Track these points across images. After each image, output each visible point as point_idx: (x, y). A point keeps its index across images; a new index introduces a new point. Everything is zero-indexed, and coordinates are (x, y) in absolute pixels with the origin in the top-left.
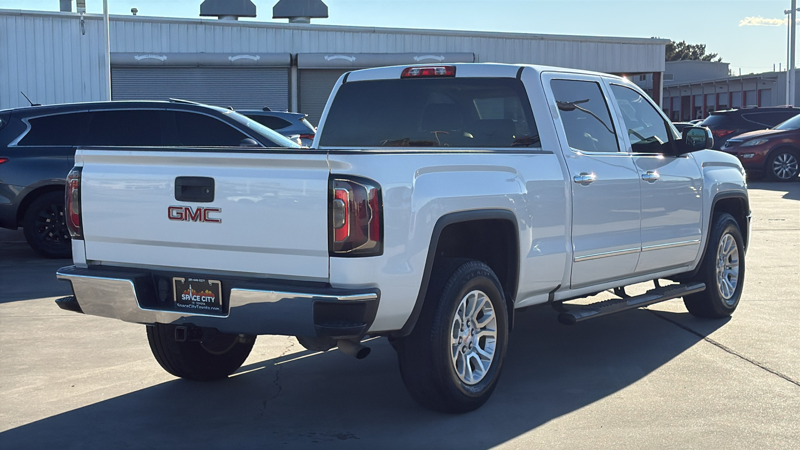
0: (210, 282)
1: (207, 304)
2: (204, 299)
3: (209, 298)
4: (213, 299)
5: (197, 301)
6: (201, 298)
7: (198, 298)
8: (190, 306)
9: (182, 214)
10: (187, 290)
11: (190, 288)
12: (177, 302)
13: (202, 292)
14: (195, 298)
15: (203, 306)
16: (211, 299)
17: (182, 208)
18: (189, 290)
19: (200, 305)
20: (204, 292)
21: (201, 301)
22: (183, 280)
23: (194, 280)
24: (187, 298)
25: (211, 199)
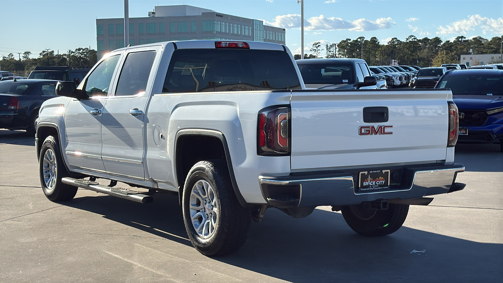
0: (384, 171)
1: (380, 186)
2: (378, 183)
3: (381, 181)
4: (383, 182)
5: (373, 185)
6: (376, 182)
7: (374, 183)
8: (369, 189)
9: (369, 131)
10: (367, 179)
11: (369, 177)
12: (361, 187)
13: (377, 178)
14: (372, 183)
15: (378, 187)
16: (382, 182)
17: (369, 127)
18: (368, 179)
19: (375, 187)
20: (379, 178)
21: (376, 184)
22: (366, 173)
23: (373, 172)
24: (366, 184)
25: (386, 120)
